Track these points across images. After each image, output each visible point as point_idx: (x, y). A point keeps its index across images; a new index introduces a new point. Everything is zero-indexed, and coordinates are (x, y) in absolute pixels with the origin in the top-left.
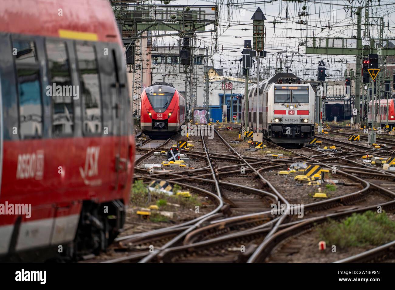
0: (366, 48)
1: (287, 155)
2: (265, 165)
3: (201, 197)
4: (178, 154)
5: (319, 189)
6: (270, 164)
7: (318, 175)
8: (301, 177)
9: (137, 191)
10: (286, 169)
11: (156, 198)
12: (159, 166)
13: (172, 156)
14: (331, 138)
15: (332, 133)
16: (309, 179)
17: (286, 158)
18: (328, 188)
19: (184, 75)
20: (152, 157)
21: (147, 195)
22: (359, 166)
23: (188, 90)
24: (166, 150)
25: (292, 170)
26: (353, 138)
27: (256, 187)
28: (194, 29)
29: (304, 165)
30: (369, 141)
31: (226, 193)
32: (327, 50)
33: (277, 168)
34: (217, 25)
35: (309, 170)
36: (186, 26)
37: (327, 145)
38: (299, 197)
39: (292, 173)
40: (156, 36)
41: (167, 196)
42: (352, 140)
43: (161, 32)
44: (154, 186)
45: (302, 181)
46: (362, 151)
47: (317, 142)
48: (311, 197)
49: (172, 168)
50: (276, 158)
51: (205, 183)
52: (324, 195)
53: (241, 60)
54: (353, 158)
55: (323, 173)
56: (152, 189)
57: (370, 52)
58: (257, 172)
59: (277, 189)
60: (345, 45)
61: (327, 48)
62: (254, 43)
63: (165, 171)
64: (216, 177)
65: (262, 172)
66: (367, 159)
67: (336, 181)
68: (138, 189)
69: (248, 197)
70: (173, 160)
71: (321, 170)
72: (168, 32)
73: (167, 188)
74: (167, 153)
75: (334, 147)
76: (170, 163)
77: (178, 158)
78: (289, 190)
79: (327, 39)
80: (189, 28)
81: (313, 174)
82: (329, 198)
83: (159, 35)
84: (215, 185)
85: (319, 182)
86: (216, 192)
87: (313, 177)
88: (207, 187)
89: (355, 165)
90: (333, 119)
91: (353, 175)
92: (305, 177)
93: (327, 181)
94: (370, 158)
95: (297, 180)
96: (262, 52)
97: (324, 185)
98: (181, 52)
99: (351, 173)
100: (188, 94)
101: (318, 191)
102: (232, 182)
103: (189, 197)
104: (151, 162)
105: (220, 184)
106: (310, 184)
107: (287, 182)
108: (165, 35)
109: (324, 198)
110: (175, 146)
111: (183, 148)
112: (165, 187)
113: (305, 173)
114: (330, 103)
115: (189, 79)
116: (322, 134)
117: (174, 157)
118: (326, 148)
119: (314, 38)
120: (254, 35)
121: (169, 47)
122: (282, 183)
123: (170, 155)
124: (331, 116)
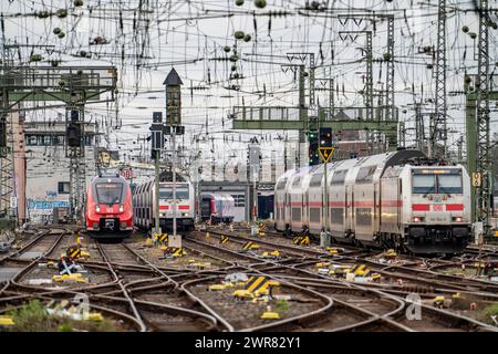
0: (313, 120)
1: (216, 265)
2: (189, 278)
3: (114, 321)
4: (73, 265)
5: (269, 307)
6: (195, 277)
7: (264, 289)
8: (241, 293)
9: (31, 314)
10: (218, 283)
11: (58, 322)
12: (49, 281)
13: (64, 268)
14: (269, 241)
15: (269, 235)
16: (252, 295)
17: (216, 269)
18: (279, 305)
19: (68, 160)
20: (37, 271)
21: (45, 319)
22: (314, 276)
23: (74, 180)
24: (55, 261)
25: (227, 284)
26: (300, 241)
27: (182, 306)
28: (85, 98)
29: (243, 276)
30: (322, 244)
31: (146, 315)
32: (261, 124)
33: (206, 282)
34: (117, 92)
35: (251, 283)
36: (74, 95)
37: (267, 250)
38: (242, 318)
39: (228, 288)
40: (34, 109)
41: (73, 320)
42: (298, 244)
43: (41, 104)
44: (53, 306)
45: (243, 298)
46: (314, 257)
47: (253, 246)
48: (258, 318)
49: (67, 284)
50: (202, 268)
51: (115, 303)
52: (276, 315)
53: (148, 139)
54: (304, 266)
55: (271, 287)
56: (51, 311)
57: (318, 125)
58: (182, 288)
59: (212, 308)
60: (285, 116)
61: (260, 121)
62: (168, 116)
63: (58, 288)
64: (129, 294)
65: (187, 286)
66: (323, 267)
67: (288, 297)
68: (34, 312)
69: (174, 320)
70: (66, 273)
71: (268, 283)
72: (48, 103)
73: (70, 309)
74: (56, 264)
75: (276, 253)
76: (64, 277)
77: (73, 271)
78: (227, 310)
79: (261, 109)
80: (78, 97)
81: (257, 288)
82: (281, 319)
83: (38, 108)
84: (129, 305)
85: (266, 299)
86: (132, 314)
87: (257, 292)
88: (119, 308)
89: (308, 275)
90: (269, 216)
91: (309, 289)
92: (247, 292)
93: (277, 297)
94: (327, 267)
95: (236, 296)
96: (178, 128)
97: (273, 302)
98: (69, 129)
99: (305, 286)
100: (74, 185)
101: (266, 310)
102: (150, 301)
103: (99, 321)
104: (37, 276)
105: (136, 304)
106: (254, 301)
107: (224, 299)
108: (45, 107)
109: (276, 319)
110: (64, 255)
111: (75, 257)
112: (67, 307)
113: (246, 288)
114: (264, 194)
115: (75, 166)
116: (256, 236)
117: (67, 269)
118: (265, 254)
119: (244, 108)
120: (168, 105)
121: (50, 123)
122: (217, 300)
123: (61, 267)
124: (266, 212)
